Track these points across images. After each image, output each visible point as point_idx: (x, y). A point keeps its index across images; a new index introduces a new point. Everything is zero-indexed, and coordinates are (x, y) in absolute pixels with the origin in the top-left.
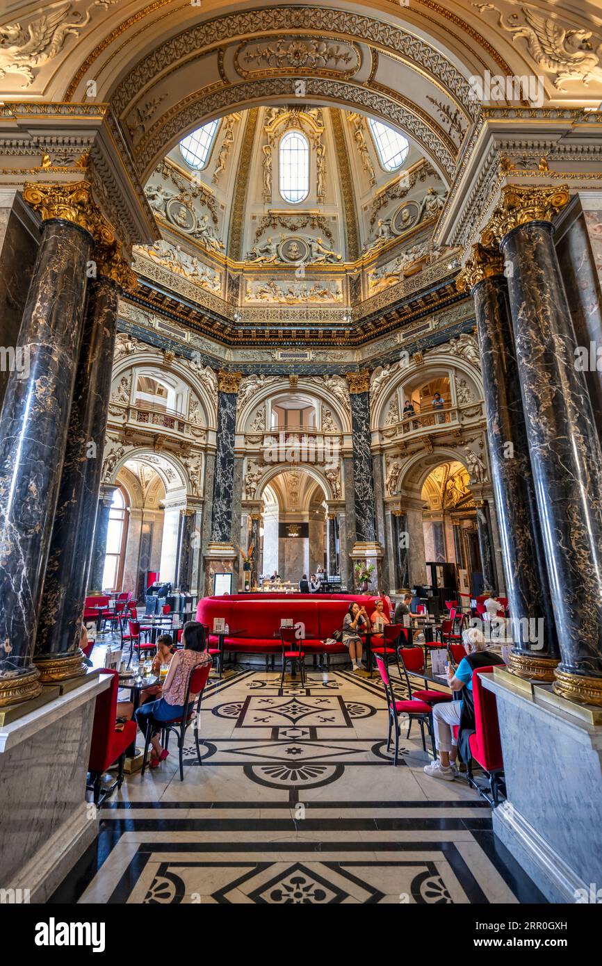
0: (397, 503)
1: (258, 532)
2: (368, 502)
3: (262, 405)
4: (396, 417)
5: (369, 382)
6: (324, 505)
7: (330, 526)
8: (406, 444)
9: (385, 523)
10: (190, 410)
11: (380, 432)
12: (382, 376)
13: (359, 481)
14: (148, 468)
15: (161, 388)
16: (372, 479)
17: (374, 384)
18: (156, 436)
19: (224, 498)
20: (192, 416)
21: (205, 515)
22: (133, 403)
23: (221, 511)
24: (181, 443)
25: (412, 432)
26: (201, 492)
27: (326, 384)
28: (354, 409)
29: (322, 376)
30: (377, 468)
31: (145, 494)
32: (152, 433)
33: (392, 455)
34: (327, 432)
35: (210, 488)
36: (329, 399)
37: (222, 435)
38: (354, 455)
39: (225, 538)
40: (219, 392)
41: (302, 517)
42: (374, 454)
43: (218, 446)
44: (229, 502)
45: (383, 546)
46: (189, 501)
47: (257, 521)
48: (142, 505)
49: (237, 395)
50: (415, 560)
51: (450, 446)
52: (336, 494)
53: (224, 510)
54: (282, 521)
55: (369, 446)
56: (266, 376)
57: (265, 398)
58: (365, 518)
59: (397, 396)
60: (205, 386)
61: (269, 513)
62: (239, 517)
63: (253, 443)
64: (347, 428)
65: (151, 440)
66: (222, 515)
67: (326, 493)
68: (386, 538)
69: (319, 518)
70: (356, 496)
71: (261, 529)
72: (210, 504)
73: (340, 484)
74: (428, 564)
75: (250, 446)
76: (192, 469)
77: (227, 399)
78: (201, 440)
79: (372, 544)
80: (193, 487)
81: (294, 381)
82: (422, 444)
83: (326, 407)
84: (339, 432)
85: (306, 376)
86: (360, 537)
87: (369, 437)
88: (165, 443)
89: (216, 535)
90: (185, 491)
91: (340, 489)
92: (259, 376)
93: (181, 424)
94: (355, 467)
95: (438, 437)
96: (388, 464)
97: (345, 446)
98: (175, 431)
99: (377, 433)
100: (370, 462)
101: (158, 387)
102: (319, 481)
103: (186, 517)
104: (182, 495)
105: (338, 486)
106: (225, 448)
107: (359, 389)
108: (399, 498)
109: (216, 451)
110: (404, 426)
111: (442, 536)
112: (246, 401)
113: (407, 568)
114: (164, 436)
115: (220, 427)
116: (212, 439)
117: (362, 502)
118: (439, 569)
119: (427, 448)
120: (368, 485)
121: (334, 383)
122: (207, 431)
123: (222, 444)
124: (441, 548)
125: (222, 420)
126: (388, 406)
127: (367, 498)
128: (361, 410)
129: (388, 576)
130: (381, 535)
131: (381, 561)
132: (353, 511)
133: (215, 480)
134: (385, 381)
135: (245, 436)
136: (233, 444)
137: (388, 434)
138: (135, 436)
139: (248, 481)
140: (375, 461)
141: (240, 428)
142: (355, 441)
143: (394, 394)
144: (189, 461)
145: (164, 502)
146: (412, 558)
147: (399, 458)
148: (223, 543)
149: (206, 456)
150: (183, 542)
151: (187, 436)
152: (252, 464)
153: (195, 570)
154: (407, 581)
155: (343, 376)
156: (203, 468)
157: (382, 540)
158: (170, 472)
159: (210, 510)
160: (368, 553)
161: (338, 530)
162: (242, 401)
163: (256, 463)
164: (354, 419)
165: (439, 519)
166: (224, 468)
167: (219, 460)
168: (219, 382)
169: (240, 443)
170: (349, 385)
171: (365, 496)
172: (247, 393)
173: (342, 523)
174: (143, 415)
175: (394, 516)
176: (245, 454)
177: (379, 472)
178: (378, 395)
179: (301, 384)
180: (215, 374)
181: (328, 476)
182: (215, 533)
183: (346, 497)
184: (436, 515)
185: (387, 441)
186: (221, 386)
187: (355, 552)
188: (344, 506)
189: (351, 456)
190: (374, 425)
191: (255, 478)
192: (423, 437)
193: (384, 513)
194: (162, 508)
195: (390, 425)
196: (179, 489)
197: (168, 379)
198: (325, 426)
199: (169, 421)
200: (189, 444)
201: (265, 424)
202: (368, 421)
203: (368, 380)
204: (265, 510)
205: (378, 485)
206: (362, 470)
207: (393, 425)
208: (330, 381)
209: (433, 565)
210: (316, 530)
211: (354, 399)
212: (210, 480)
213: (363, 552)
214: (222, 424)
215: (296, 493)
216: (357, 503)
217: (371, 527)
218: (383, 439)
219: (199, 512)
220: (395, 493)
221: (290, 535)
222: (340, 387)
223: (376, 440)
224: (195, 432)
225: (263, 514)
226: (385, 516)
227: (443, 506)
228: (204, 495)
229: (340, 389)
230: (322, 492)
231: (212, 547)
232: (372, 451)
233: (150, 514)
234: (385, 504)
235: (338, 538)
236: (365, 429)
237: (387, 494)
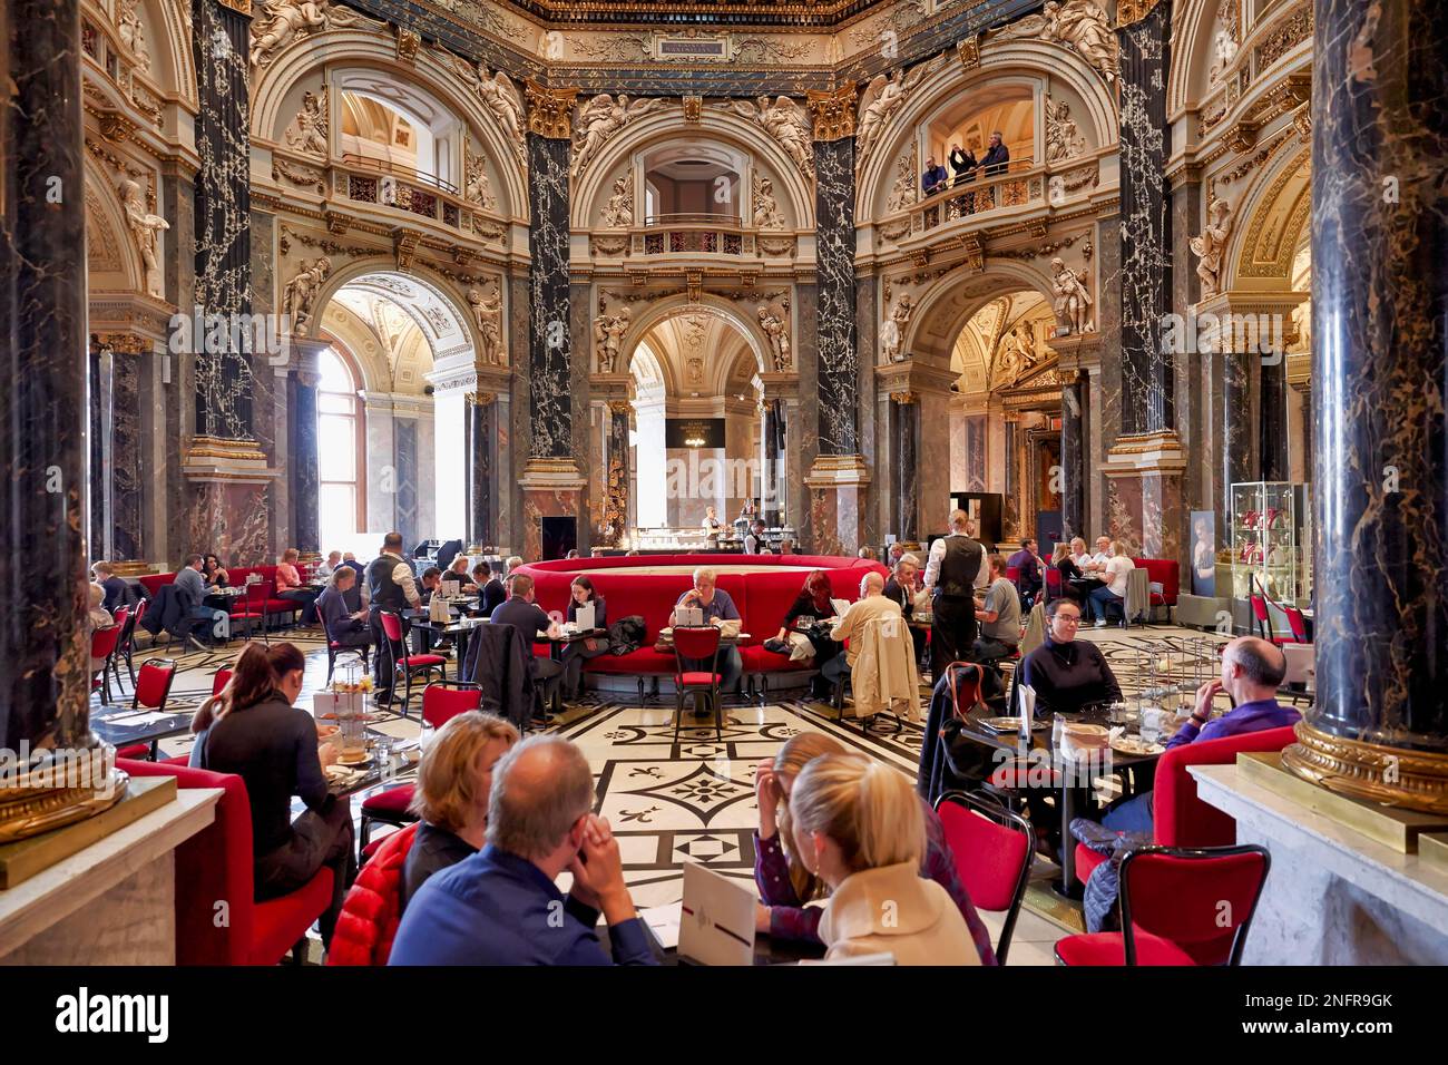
0: (903, 378)
1: (625, 438)
2: (845, 376)
3: (625, 166)
4: (910, 194)
5: (855, 113)
6: (757, 382)
7: (768, 425)
8: (928, 253)
9: (877, 417)
10: (470, 177)
11: (876, 227)
12: (884, 99)
13: (827, 333)
14: (393, 306)
15: (404, 129)
16: (855, 329)
17: (868, 117)
18: (397, 235)
19: (553, 368)
20: (473, 190)
21: (516, 404)
22: (336, 158)
23: (549, 396)
24: (455, 251)
25: (942, 226)
26: (504, 356)
27: (763, 118)
28: (821, 177)
29: (753, 99)
30: (865, 307)
31: (393, 362)
32: (388, 226)
33: (899, 277)
34: (764, 230)
35: (524, 348)
36: (768, 154)
37: (541, 235)
38: (820, 278)
39: (559, 450)
40: (529, 135)
41: (711, 408)
42: (860, 276)
43: (535, 260)
44: (564, 376)
45: (871, 462)
46: (482, 378)
47: (623, 418)
48: (389, 385)
49: (568, 143)
50: (931, 488)
51: (1021, 256)
52: (778, 361)
53: (555, 393)
54: (673, 416)
55: (852, 258)
56: (632, 98)
57: (631, 152)
58: (837, 410)
59: (914, 145)
60: (496, 120)
61: (646, 401)
62: (587, 408)
63: (609, 253)
64: (807, 220)
65: (387, 243)
66: (551, 405)
67: (760, 358)
68: (877, 446)
69: (748, 410)
70: (822, 365)
71: (631, 432)
72: (525, 381)
73: (789, 340)
74: (954, 495)
75: (601, 260)
76: (482, 308)
77: (548, 151)
78: (496, 246)
79: (850, 460)
80: (487, 347)
81: (692, 112)
82: (963, 254)
83: (763, 173)
84: (787, 230)
85: (719, 98)
86: (827, 447)
87: (850, 240)
88: (420, 250)
89: (541, 443)
90: (470, 357)
91: (789, 351)
92: (615, 97)
93: (451, 212)
94: (821, 305)
95: (996, 237)
96: (888, 297)
97: (801, 258)
98: (440, 223)
99: (869, 230)
100: (852, 295)
101: (396, 126)
102: (747, 335)
103: (478, 408)
104: (467, 362)
105: (785, 345)
106: (550, 263)
107: (834, 131)
108: (908, 366)
109: (530, 269)
110: (926, 213)
111: (982, 444)
112: (589, 159)
113: (915, 505)
114: (415, 235)
115: (536, 217)
116: (521, 245)
117: (831, 375)
118: (974, 504)
119: (971, 263)
120: (846, 342)
121: (781, 117)
122: (509, 225)
123: (543, 254)
124: (977, 466)
125: (540, 201)
126: (895, 169)
127: (843, 368)
128: (838, 178)
129: (877, 518)
130: (868, 440)
131: (866, 491)
132: (814, 395)
133: (532, 331)
134: (892, 109)
135: (591, 237)
136: (565, 254)
137: (892, 233)
138: (350, 233)
139: (600, 334)
140: (861, 291)
141: (579, 219)
142: (823, 248)
143: (910, 141)
144: (474, 292)
145: (430, 378)
146: (925, 485)
147: (912, 284)
148: (557, 459)
149: (510, 279)
150: (476, 458)
151: (466, 234)
152: (608, 300)
153: (504, 510)
154: (913, 527)
155: (801, 100)
156: (505, 307)
157: (868, 451)
158: (437, 316)
159: (526, 394)
160: (840, 476)
161: (783, 430)
162: (580, 156)
163: (616, 296)
164: (821, 201)
165: (981, 411)
166: (550, 307)
167: (538, 290)
168: (528, 111)
169: (580, 254)
170: (813, 122)
171: (839, 363)
172: (590, 137)
173: (792, 417)
174: (364, 186)
175: (894, 405)
176: (593, 276)
177: (868, 315)
178: (874, 143)
179: (711, 118)
180: (516, 93)
181: (764, 324)
182: (539, 439)
183: (800, 368)
184: (975, 403)
185: (888, 247)
186: (533, 121)
187: (815, 474)
188: (795, 385)
189: (813, 281)
190: (863, 215)
191: (615, 327)
192: (966, 238)
193: (876, 398)
194: (429, 391)
195: (896, 213)
196: (458, 350)
197: (412, 102)
198: (760, 214)
199: (424, 201)
200: (469, 253)
201: (632, 210)
202: (851, 203)
203: (855, 108)
204: (638, 394)
205: (865, 342)
206: (834, 311)
207: (903, 212)
208: (772, 112)
209: (963, 500)
210: (742, 434)
211: (823, 156)
212: (524, 331)
213: (831, 474)
214: (541, 210)
215: (699, 360)
216: (822, 378)
217: (849, 426)
218: (880, 243)
219: (504, 398)
220: (900, 357)
221: (688, 442)
222: (791, 124)
223: (865, 247)
224: (484, 229)
225: (633, 403)
226: (876, 405)
227: (989, 384)
228: (511, 364)
229: (793, 131)
230: (752, 357)
231: (534, 467)
232: (856, 270)
233: (406, 405)
234: (878, 380)
235: (783, 448)
236: (844, 222)
237: (883, 358)
